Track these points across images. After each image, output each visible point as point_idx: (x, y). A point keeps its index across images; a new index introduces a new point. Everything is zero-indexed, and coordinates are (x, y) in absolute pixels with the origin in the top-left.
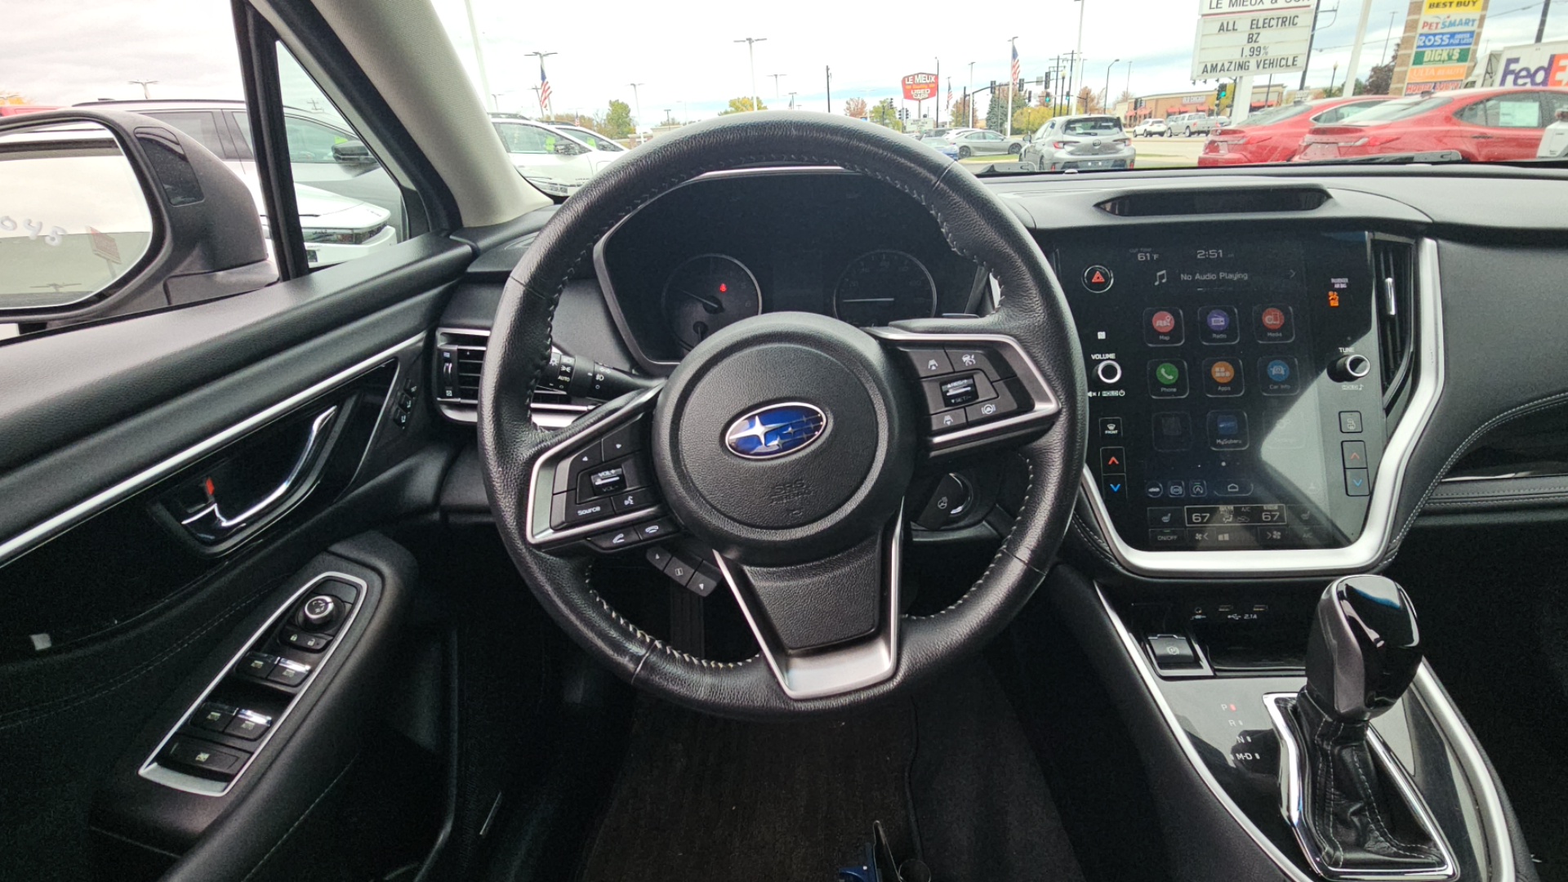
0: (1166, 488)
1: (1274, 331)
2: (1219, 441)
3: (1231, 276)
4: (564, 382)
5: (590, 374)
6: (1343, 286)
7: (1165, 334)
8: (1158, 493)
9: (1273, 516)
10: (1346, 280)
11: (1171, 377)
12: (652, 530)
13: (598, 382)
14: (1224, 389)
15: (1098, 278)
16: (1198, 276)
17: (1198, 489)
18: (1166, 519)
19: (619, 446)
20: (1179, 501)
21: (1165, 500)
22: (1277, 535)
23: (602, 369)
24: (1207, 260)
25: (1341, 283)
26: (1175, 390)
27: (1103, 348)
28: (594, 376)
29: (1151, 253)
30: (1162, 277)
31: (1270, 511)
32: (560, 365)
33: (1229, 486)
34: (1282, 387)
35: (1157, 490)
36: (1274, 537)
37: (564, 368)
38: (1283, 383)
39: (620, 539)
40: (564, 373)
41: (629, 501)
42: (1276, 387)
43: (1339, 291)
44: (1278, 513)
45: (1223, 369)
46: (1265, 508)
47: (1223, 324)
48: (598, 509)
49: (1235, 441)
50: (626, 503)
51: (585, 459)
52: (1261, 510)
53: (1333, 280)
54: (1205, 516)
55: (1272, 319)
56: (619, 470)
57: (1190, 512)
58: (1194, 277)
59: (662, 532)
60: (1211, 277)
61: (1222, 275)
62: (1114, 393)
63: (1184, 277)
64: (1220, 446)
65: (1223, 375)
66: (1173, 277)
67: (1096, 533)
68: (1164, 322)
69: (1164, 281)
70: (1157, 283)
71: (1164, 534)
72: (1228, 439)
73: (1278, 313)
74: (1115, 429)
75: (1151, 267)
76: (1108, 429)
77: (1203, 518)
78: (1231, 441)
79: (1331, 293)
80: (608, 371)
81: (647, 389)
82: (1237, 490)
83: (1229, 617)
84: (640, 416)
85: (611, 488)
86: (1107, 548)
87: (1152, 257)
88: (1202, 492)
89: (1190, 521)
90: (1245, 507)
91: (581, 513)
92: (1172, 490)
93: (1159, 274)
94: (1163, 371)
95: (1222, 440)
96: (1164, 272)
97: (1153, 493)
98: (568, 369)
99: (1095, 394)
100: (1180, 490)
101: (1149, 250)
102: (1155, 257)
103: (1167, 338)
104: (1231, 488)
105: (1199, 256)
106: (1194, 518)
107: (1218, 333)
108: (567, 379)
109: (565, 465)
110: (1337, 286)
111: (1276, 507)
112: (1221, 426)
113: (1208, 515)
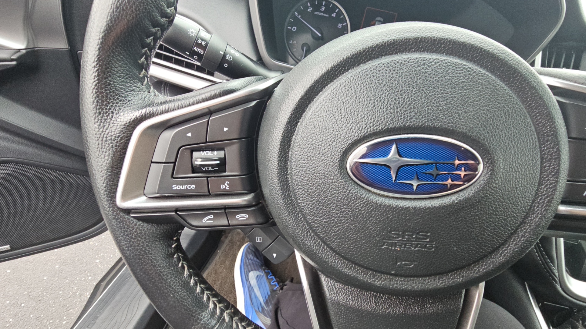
4: (198, 54)
5: (222, 53)
12: (242, 217)
13: (227, 61)
19: (226, 129)
23: (233, 52)
28: (225, 56)
32: (197, 38)
37: (200, 41)
39: (209, 219)
40: (199, 46)
41: (226, 186)
48: (193, 187)
50: (223, 187)
51: (189, 135)
56: (221, 154)
59: (252, 221)
80: (237, 55)
81: (265, 78)
84: (253, 103)
85: (210, 169)
86: (557, 275)
91: (175, 187)
98: (203, 43)
108: (201, 51)
109: (168, 135)
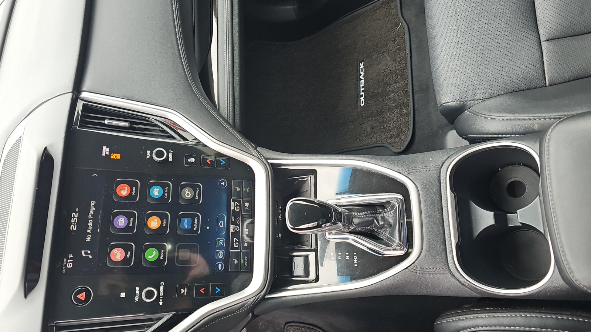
0: (219, 260)
1: (132, 191)
2: (195, 229)
3: (92, 211)
6: (108, 149)
7: (126, 254)
8: (221, 264)
9: (237, 205)
10: (104, 148)
11: (154, 253)
14: (165, 222)
15: (82, 296)
16: (89, 231)
17: (221, 243)
18: (236, 262)
20: (227, 254)
21: (226, 261)
22: (247, 205)
24: (78, 224)
25: (105, 151)
26: (163, 251)
27: (131, 294)
29: (68, 259)
30: (86, 253)
31: (235, 206)
33: (221, 226)
34: (166, 191)
35: (220, 265)
36: (248, 206)
38: (164, 190)
42: (166, 194)
43: (111, 152)
44: (236, 203)
45: (152, 222)
46: (233, 209)
47: (123, 219)
49: (196, 220)
52: (234, 210)
53: (104, 154)
54: (236, 240)
55: (124, 191)
57: (233, 248)
58: (89, 234)
60: (90, 224)
61: (90, 216)
62: (162, 289)
63: (88, 239)
64: (198, 229)
65: (156, 223)
66: (87, 246)
67: (244, 305)
68: (118, 255)
69: (89, 252)
70: (90, 257)
71: (244, 263)
72: (195, 224)
73: (120, 187)
74: (184, 289)
75: (78, 259)
76: (184, 293)
77: (236, 241)
78: (196, 222)
79: (112, 157)
82: (223, 222)
83: (280, 220)
86: (252, 299)
87: (71, 259)
88: (222, 241)
89: (238, 248)
90: (232, 219)
92: (221, 257)
93: (84, 255)
94: (150, 257)
95: (194, 227)
96: (83, 252)
97: (222, 267)
99: (161, 300)
100: (221, 253)
101: (65, 260)
102: (71, 256)
103: (129, 253)
104: (221, 225)
105: (75, 229)
106: (236, 246)
107: (129, 222)
110: (108, 153)
111: (232, 203)
112: (186, 227)
113: (235, 239)
